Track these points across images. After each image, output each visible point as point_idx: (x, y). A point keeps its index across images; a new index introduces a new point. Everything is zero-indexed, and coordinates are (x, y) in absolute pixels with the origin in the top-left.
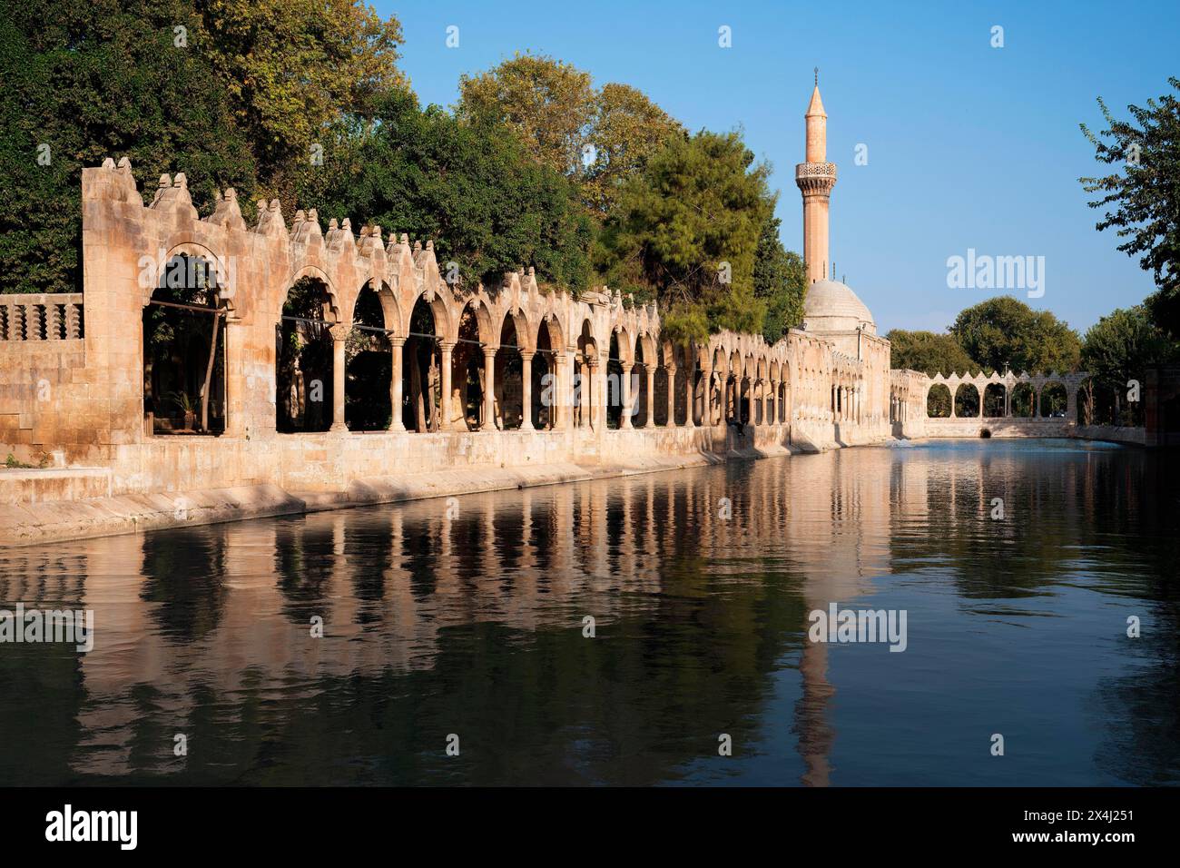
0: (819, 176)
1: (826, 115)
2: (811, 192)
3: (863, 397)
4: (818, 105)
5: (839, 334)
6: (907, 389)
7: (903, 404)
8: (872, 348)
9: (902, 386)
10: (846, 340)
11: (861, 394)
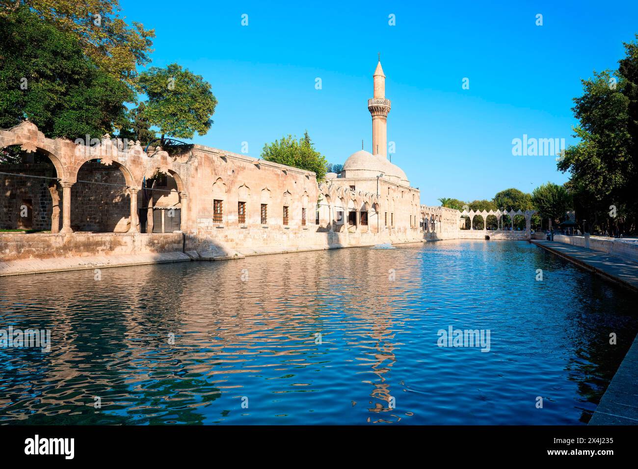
0: (379, 105)
2: (376, 114)
3: (381, 217)
4: (379, 71)
5: (366, 180)
6: (441, 216)
7: (439, 223)
8: (394, 191)
9: (437, 214)
10: (370, 183)
11: (379, 215)
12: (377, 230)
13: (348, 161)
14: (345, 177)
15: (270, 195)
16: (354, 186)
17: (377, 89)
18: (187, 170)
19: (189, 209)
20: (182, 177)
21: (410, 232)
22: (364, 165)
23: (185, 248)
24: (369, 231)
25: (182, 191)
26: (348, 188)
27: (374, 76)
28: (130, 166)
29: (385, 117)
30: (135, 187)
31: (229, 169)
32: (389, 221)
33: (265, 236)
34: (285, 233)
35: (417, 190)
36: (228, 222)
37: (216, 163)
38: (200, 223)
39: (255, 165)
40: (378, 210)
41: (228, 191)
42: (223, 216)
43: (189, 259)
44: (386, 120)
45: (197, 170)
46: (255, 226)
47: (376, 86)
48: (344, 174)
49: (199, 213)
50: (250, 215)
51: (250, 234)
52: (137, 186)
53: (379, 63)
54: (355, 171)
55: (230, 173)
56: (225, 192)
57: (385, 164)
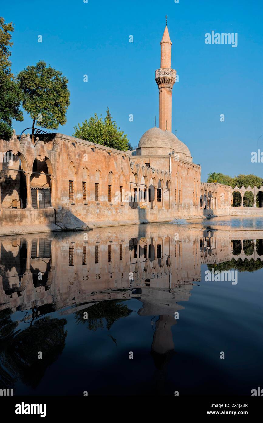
0: (166, 76)
1: (171, 43)
2: (162, 86)
3: (172, 194)
4: (166, 37)
5: (160, 157)
6: (216, 192)
7: (214, 200)
8: (182, 167)
9: (214, 191)
10: (163, 160)
11: (171, 192)
12: (168, 206)
13: (144, 139)
14: (140, 155)
15: (100, 175)
16: (149, 164)
17: (163, 58)
18: (54, 156)
19: (57, 189)
20: (52, 162)
21: (192, 208)
22: (157, 142)
23: (56, 221)
24: (164, 208)
25: (52, 174)
26: (145, 165)
27: (161, 43)
28: (26, 154)
29: (170, 89)
30: (29, 172)
31: (77, 154)
32: (177, 198)
33: (98, 211)
34: (110, 209)
35: (199, 166)
36: (77, 199)
37: (69, 149)
38: (63, 200)
39: (91, 148)
40: (170, 187)
41: (77, 173)
42: (74, 194)
43: (60, 230)
44: (171, 92)
45: (59, 155)
46: (92, 202)
47: (163, 54)
48: (139, 151)
49: (62, 192)
50: (89, 194)
51: (90, 209)
52: (30, 171)
53: (166, 27)
54: (149, 148)
55: (77, 157)
56: (74, 173)
57: (173, 140)
